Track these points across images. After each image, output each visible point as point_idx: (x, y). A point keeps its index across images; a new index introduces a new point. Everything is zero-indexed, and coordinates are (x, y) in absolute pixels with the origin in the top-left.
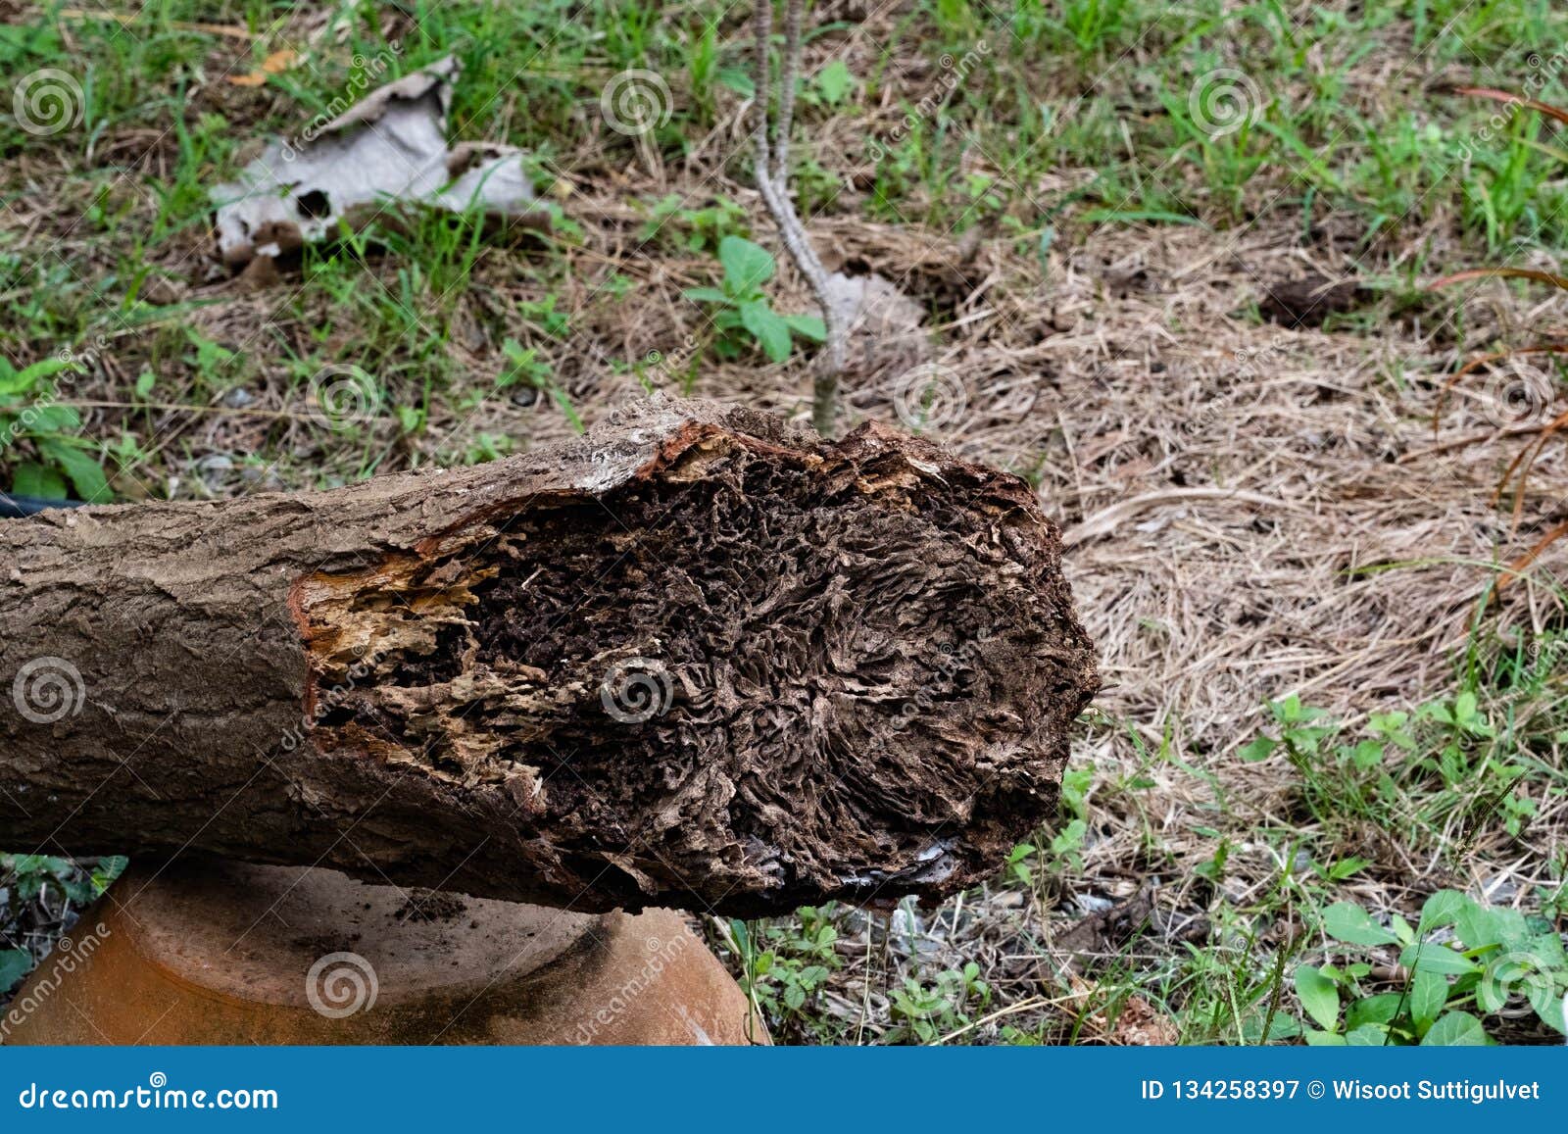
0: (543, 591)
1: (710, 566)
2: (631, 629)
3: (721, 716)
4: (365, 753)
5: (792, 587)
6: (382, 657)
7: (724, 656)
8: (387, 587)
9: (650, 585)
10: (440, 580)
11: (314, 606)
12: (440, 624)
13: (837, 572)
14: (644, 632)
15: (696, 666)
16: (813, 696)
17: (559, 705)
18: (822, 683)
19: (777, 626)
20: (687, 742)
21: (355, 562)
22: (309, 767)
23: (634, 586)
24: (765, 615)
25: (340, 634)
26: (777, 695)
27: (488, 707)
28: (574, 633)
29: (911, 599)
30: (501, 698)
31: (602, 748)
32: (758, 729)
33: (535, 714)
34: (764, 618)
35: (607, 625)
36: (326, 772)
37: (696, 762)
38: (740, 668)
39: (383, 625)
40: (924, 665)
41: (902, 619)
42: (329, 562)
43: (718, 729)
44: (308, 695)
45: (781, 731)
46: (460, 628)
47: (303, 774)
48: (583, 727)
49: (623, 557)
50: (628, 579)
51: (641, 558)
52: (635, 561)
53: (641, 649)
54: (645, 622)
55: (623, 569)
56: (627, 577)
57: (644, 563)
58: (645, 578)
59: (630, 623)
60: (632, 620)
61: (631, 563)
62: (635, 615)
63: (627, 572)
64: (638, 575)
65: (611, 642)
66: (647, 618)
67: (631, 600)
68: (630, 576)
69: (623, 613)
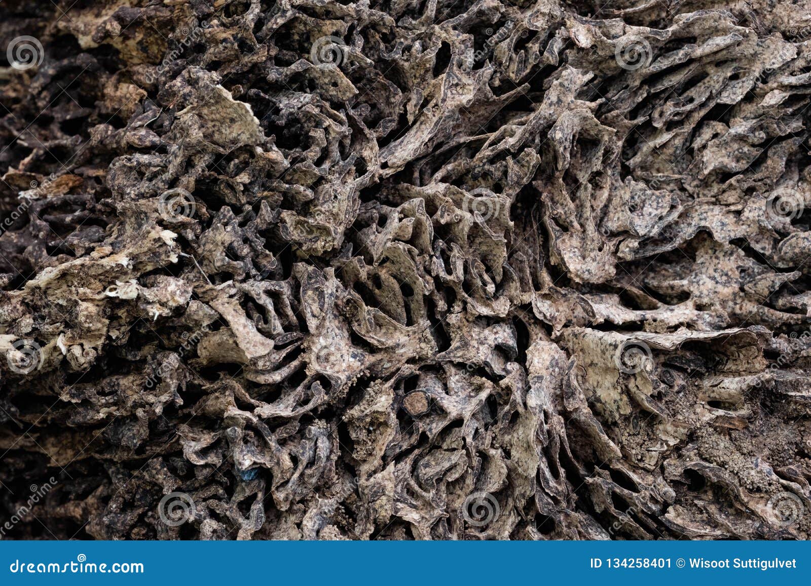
1: (280, 62)
2: (112, 212)
3: (320, 398)
5: (466, 97)
7: (322, 261)
9: (152, 114)
13: (563, 61)
14: (140, 216)
15: (258, 288)
16: (524, 339)
18: (543, 308)
19: (436, 188)
20: (246, 460)
24: (410, 166)
26: (444, 341)
29: (723, 113)
31: (73, 471)
32: (406, 420)
34: (407, 173)
35: (65, 206)
37: (270, 504)
38: (359, 287)
40: (760, 258)
41: (713, 159)
43: (317, 428)
45: (458, 422)
48: (29, 428)
49: (95, 60)
50: (108, 106)
51: (131, 58)
52: (120, 66)
53: (133, 257)
54: (142, 196)
55: (97, 86)
56: (105, 101)
57: (140, 69)
58: (141, 101)
59: (110, 201)
60: (114, 193)
61: (112, 71)
62: (121, 180)
63: (106, 91)
64: (128, 95)
65: (72, 245)
66: (144, 186)
67: (113, 149)
68: (112, 100)
69: (98, 179)
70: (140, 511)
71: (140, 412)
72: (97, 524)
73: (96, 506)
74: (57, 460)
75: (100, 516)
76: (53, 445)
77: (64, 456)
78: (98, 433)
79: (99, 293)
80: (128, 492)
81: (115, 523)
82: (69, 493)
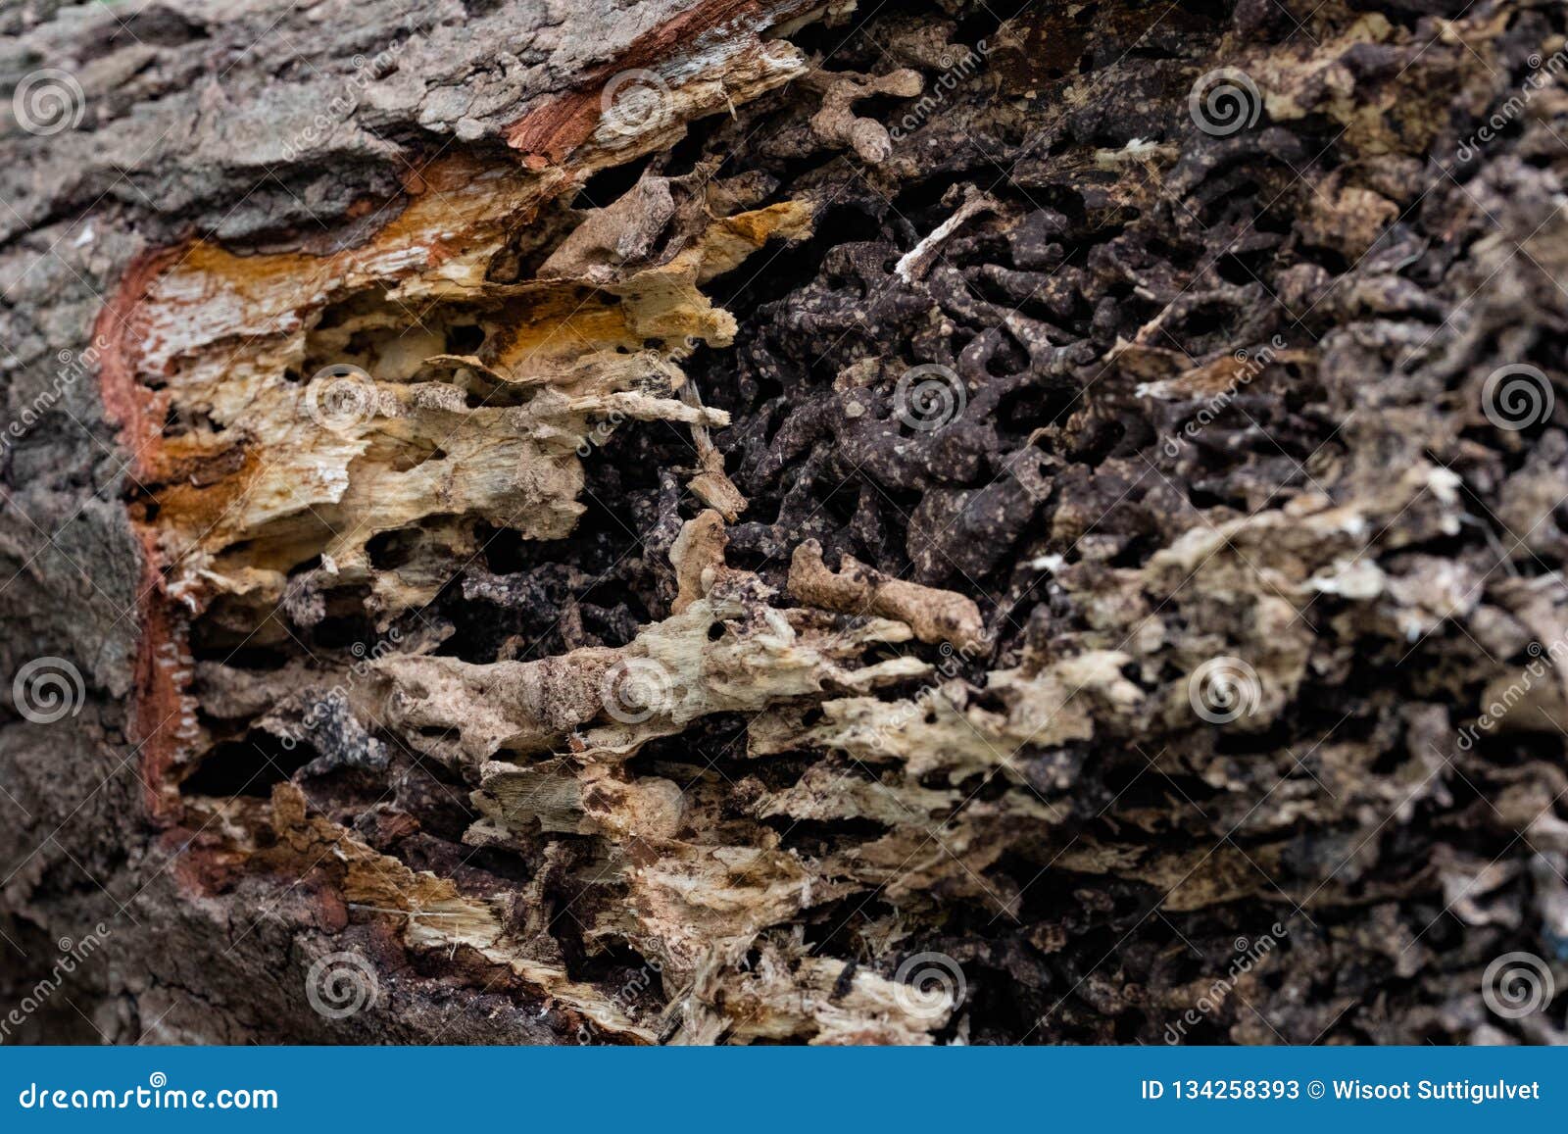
0: (987, 290)
2: (1326, 432)
4: (330, 902)
6: (387, 549)
8: (414, 287)
9: (1408, 248)
10: (600, 254)
11: (178, 363)
12: (591, 418)
14: (1387, 441)
17: (1030, 750)
21: (312, 200)
22: (160, 945)
23: (1335, 258)
25: (251, 464)
27: (764, 742)
28: (1092, 455)
30: (808, 709)
31: (1211, 924)
33: (936, 780)
35: (1228, 417)
36: (210, 965)
39: (400, 427)
42: (225, 202)
44: (147, 686)
46: (673, 440)
47: (140, 968)
48: (1131, 834)
49: (1297, 142)
50: (1319, 231)
51: (1368, 142)
52: (1344, 157)
53: (1371, 518)
54: (1390, 402)
55: (1295, 192)
56: (1312, 221)
57: (1385, 162)
58: (1386, 223)
59: (1323, 409)
60: (1333, 395)
61: (1329, 165)
62: (1347, 371)
63: (1315, 202)
64: (1361, 212)
65: (1242, 489)
66: (1397, 385)
67: (1326, 312)
68: (1327, 218)
69: (1292, 369)
70: (1346, 1004)
71: (1366, 815)
72: (1255, 1025)
73: (1252, 991)
74: (1180, 899)
75: (1263, 1009)
76: (1173, 870)
77: (1194, 892)
78: (1270, 851)
79: (1299, 582)
80: (1322, 968)
81: (1295, 1025)
82: (1201, 963)
